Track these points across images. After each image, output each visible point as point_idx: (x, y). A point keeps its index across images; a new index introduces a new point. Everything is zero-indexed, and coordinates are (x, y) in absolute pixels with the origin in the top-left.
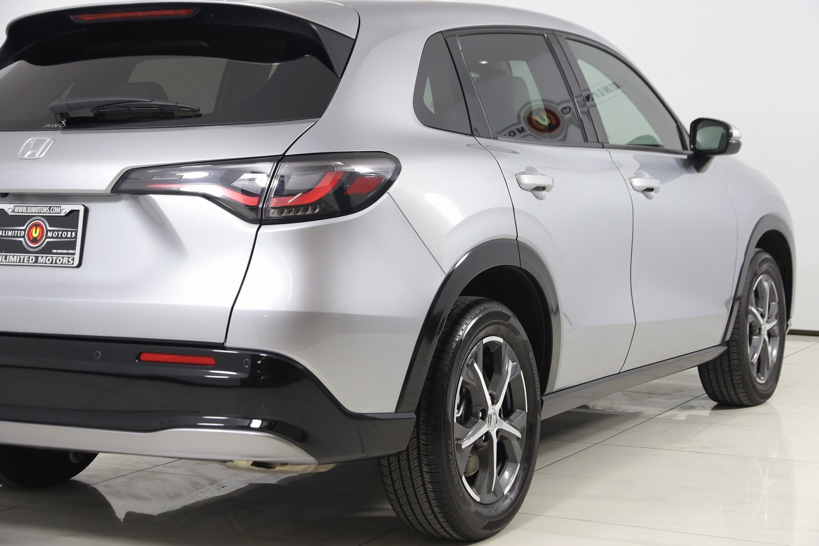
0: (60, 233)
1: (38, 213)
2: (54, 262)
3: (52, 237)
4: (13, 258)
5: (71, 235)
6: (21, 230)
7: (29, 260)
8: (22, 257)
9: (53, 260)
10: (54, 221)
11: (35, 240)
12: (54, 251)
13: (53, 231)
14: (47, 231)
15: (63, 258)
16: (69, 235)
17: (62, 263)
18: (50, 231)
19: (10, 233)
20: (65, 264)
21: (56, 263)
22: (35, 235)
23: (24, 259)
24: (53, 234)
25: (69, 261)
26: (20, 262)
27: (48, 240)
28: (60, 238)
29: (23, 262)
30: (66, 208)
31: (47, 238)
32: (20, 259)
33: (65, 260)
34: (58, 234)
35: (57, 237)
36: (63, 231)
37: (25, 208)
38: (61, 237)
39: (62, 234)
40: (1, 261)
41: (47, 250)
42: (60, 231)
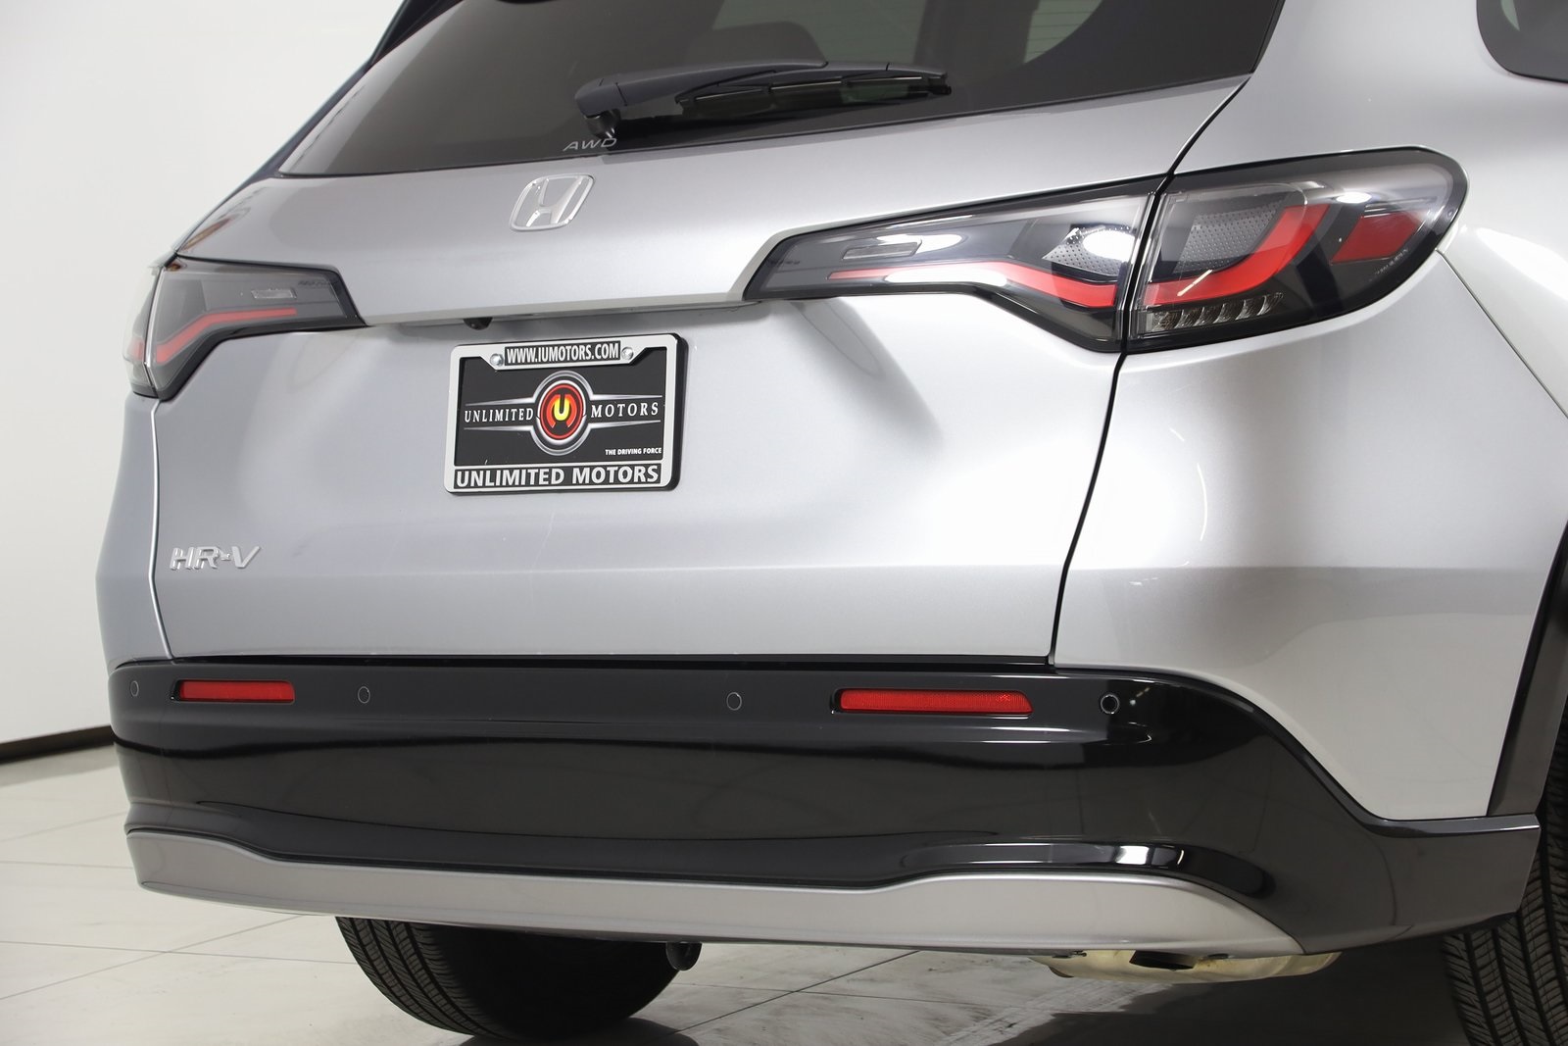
0: (621, 406)
1: (565, 361)
2: (611, 480)
3: (604, 419)
4: (511, 474)
5: (649, 409)
6: (526, 406)
7: (549, 479)
8: (533, 472)
9: (608, 473)
10: (604, 377)
11: (561, 429)
12: (612, 452)
13: (604, 403)
14: (590, 403)
15: (632, 466)
16: (644, 411)
17: (631, 482)
18: (597, 403)
19: (499, 416)
20: (640, 482)
21: (617, 481)
22: (560, 417)
23: (537, 475)
24: (602, 409)
25: (647, 475)
26: (528, 484)
27: (592, 426)
28: (621, 419)
29: (537, 484)
30: (633, 346)
31: (590, 420)
32: (528, 475)
33: (640, 473)
34: (617, 410)
35: (615, 418)
36: (627, 402)
37: (533, 351)
38: (626, 417)
39: (625, 410)
40: (480, 483)
41: (594, 449)
42: (621, 402)
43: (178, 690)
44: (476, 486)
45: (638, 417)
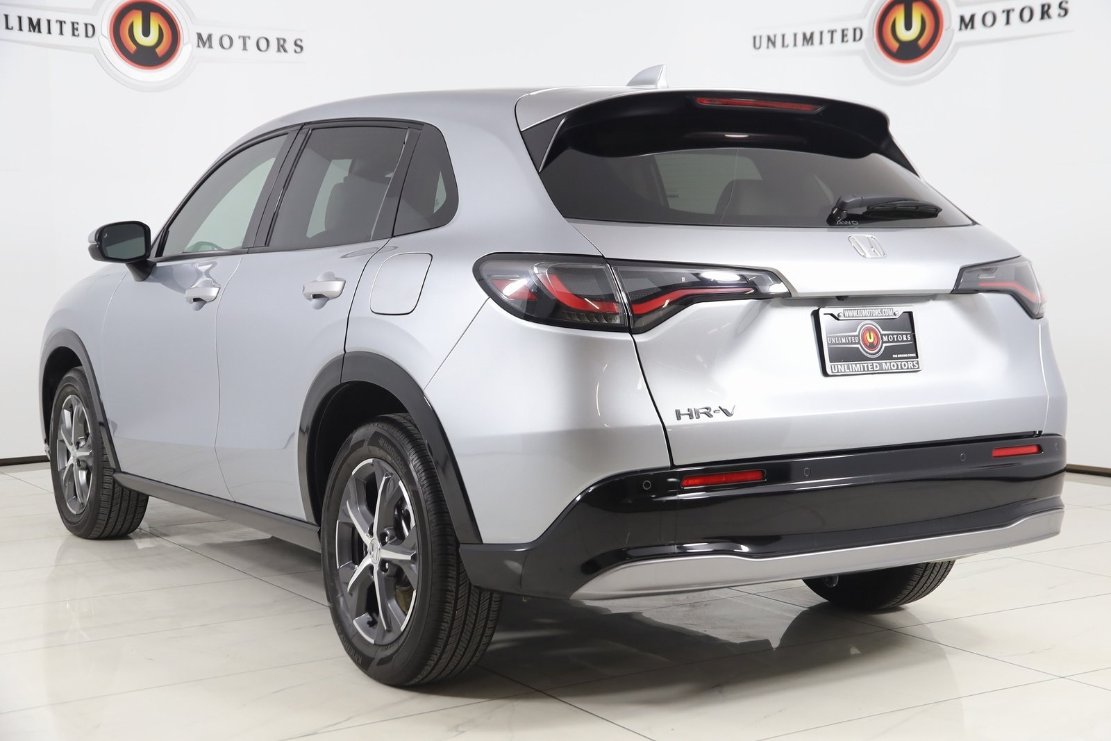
0: (895, 336)
1: (870, 316)
2: (900, 368)
3: (889, 342)
4: (856, 366)
5: (907, 337)
6: (854, 336)
7: (873, 368)
8: (865, 365)
9: (897, 365)
10: (887, 324)
11: (872, 346)
12: (896, 356)
13: (888, 335)
14: (882, 335)
15: (907, 362)
16: (905, 339)
17: (908, 368)
18: (885, 335)
19: (844, 341)
20: (911, 368)
21: (902, 368)
22: (871, 341)
23: (867, 366)
24: (888, 339)
25: (913, 365)
26: (864, 371)
27: (884, 345)
28: (896, 342)
29: (868, 370)
30: (899, 310)
31: (883, 342)
32: (864, 366)
33: (910, 365)
34: (894, 338)
35: (893, 341)
36: (898, 335)
37: (855, 312)
38: (898, 341)
39: (897, 338)
40: (843, 371)
41: (888, 355)
42: (895, 334)
44: (841, 372)
45: (903, 341)
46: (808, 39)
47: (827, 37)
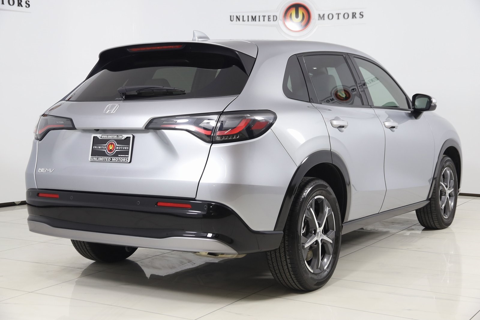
0: (122, 147)
1: (112, 138)
2: (119, 161)
3: (118, 149)
4: (101, 158)
5: (127, 148)
6: (105, 146)
7: (108, 160)
9: (118, 159)
10: (119, 142)
11: (111, 151)
12: (120, 155)
13: (119, 146)
14: (116, 146)
15: (123, 158)
16: (126, 148)
17: (122, 161)
18: (118, 146)
19: (100, 147)
21: (120, 161)
22: (111, 148)
23: (106, 159)
25: (126, 160)
26: (104, 160)
27: (116, 150)
28: (122, 150)
30: (125, 136)
31: (116, 149)
33: (124, 160)
34: (121, 148)
35: (120, 149)
36: (123, 146)
37: (107, 136)
38: (122, 149)
39: (122, 148)
41: (116, 155)
43: (38, 194)
44: (94, 160)
46: (254, 19)
47: (262, 18)
